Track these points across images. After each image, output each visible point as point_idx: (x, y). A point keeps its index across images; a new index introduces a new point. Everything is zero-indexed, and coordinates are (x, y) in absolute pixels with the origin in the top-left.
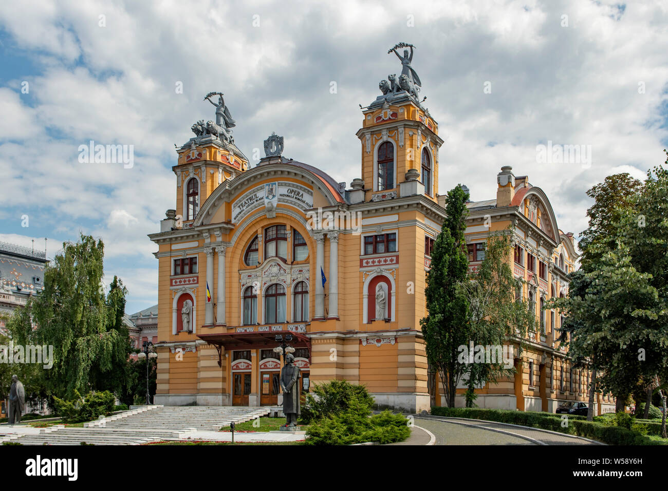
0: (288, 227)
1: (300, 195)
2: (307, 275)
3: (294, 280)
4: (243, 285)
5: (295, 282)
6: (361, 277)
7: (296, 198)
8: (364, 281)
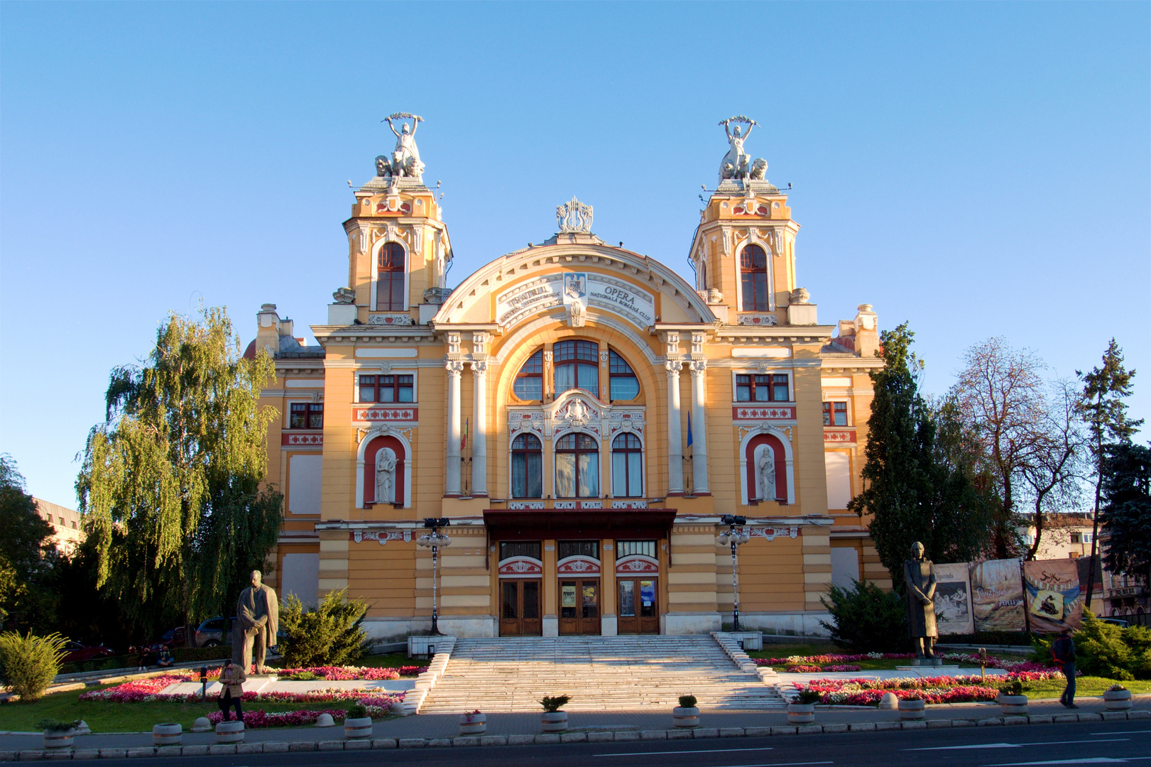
0: (604, 346)
1: (628, 299)
2: (639, 424)
3: (614, 430)
4: (514, 431)
5: (616, 433)
6: (735, 434)
7: (621, 302)
8: (740, 440)
